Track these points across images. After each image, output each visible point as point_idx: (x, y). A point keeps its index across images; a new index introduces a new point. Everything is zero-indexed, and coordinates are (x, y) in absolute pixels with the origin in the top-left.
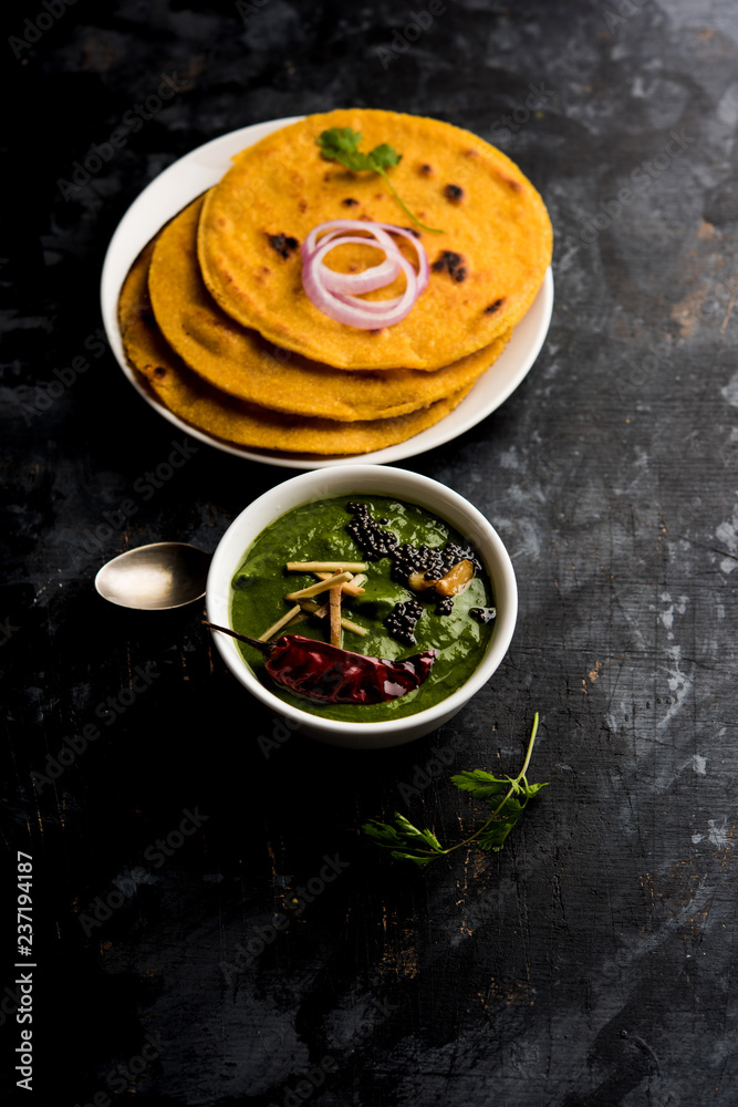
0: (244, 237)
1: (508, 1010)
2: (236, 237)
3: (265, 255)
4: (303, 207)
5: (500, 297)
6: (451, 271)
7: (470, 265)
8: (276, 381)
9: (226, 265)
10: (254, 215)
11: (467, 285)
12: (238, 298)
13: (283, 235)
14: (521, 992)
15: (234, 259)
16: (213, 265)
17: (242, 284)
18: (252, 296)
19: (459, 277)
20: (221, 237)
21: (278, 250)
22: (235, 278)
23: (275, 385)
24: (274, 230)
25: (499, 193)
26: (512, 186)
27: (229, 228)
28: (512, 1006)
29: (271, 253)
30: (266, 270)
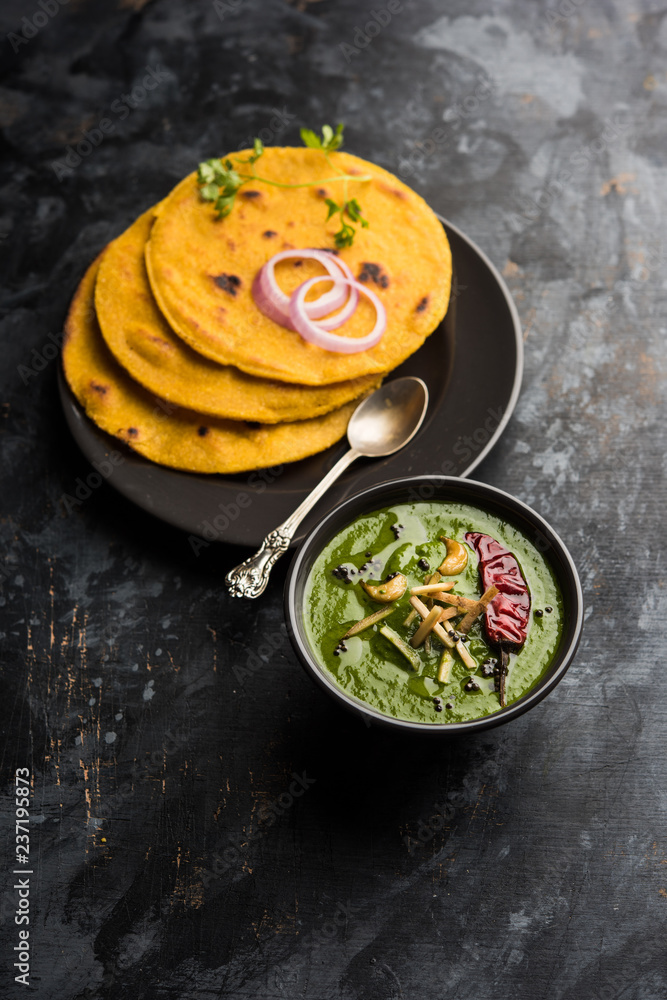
0: (193, 282)
1: (276, 938)
2: (186, 284)
3: (216, 296)
4: (231, 245)
5: (423, 295)
6: (375, 280)
7: (388, 271)
8: (209, 389)
9: (187, 312)
10: (193, 260)
11: (392, 289)
12: (209, 341)
13: (224, 275)
14: (289, 923)
15: (191, 304)
16: (176, 314)
17: (208, 326)
18: (220, 336)
19: (383, 283)
20: (173, 287)
21: (225, 289)
22: (200, 323)
23: (208, 393)
24: (215, 271)
25: (389, 203)
26: (398, 195)
27: (177, 278)
28: (280, 934)
29: (221, 293)
30: (223, 310)
